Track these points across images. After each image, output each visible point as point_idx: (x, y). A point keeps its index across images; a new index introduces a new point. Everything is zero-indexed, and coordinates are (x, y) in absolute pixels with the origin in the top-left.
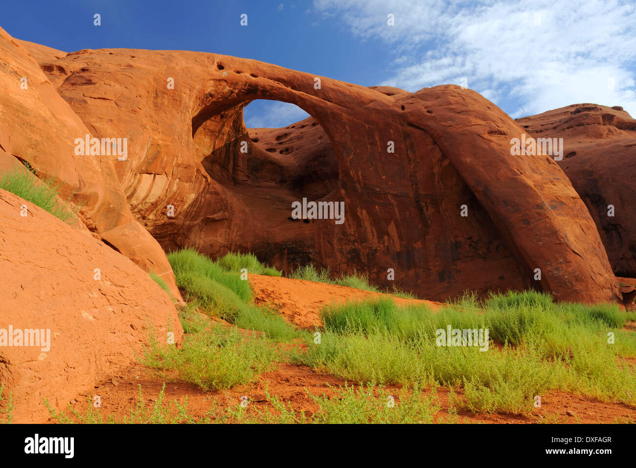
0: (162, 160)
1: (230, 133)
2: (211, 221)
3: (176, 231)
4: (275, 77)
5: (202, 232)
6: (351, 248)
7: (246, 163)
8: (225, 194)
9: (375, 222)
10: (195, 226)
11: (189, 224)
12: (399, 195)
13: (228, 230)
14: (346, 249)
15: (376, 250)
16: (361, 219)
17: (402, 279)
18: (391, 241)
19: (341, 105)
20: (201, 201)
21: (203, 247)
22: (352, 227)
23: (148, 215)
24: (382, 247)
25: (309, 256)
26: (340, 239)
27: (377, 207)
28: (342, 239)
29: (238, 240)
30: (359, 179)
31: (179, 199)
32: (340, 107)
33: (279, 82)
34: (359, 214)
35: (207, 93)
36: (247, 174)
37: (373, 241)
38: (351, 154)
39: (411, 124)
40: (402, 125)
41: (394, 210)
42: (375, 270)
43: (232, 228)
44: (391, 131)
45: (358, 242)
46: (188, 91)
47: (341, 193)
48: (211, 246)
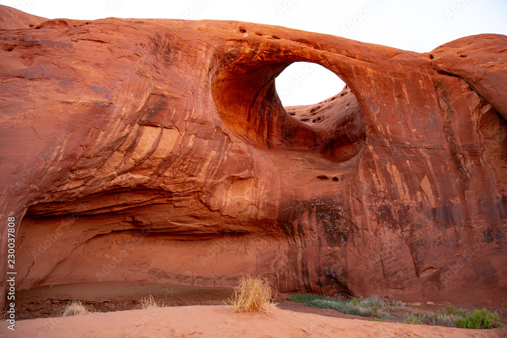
0: (170, 114)
1: (264, 102)
2: (237, 180)
3: (199, 189)
4: (298, 38)
5: (229, 191)
6: (382, 205)
7: (280, 130)
8: (251, 153)
9: (407, 177)
10: (218, 184)
11: (213, 182)
12: (432, 148)
13: (255, 189)
14: (376, 206)
15: (408, 207)
16: (391, 175)
17: (439, 238)
18: (425, 197)
19: (365, 61)
20: (223, 160)
21: (230, 205)
22: (381, 183)
23: (163, 172)
24: (415, 204)
25: (338, 214)
26: (370, 196)
27: (408, 162)
28: (371, 196)
29: (265, 198)
30: (387, 133)
31: (197, 156)
32: (364, 62)
33: (302, 42)
34: (388, 170)
35: (227, 52)
36: (281, 139)
37: (405, 197)
38: (378, 109)
39: (441, 72)
40: (432, 74)
41: (427, 164)
42: (408, 228)
43: (259, 186)
44: (420, 81)
45: (388, 198)
46: (204, 49)
47: (369, 149)
48: (239, 204)
